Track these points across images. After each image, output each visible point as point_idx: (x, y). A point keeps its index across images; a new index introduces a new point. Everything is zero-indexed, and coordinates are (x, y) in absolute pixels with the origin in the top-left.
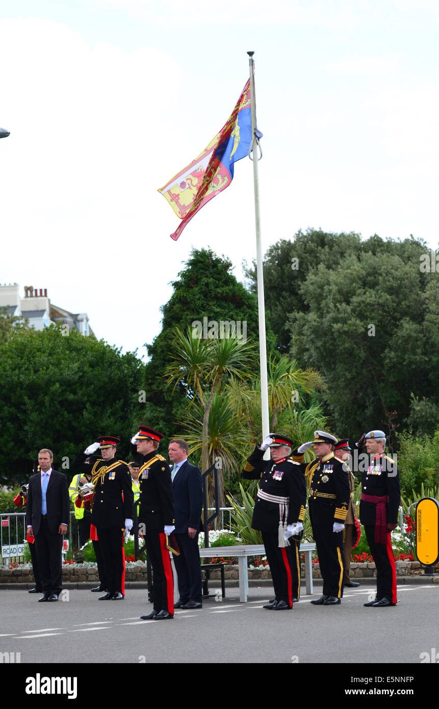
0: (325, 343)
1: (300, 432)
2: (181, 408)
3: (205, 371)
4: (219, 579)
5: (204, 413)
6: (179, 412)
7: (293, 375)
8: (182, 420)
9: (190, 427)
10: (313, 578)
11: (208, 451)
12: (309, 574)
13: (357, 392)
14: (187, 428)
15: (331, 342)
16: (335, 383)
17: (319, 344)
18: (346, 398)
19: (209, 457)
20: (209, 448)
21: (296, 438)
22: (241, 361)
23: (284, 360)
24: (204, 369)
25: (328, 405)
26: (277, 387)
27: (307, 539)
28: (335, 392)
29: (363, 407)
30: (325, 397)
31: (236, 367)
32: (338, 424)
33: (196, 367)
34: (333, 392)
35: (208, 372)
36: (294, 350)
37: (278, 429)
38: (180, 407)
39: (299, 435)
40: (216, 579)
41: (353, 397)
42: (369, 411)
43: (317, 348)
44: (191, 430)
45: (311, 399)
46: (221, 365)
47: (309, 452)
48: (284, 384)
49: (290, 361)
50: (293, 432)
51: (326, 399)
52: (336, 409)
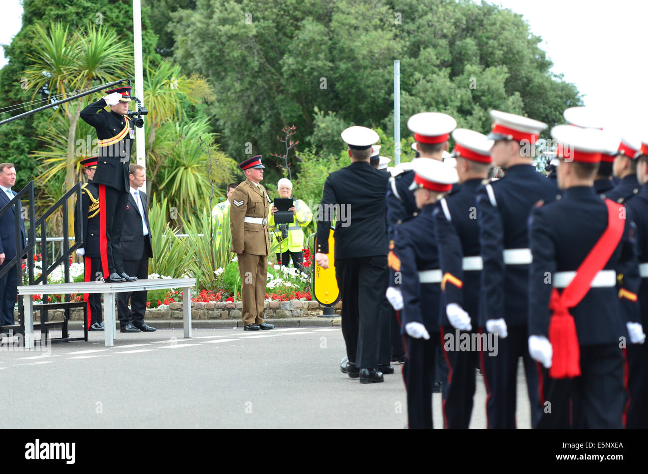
0: (212, 48)
1: (184, 150)
2: (44, 120)
3: (71, 77)
4: (81, 320)
5: (69, 126)
6: (40, 125)
7: (175, 82)
8: (44, 135)
9: (54, 143)
10: (193, 319)
11: (75, 171)
12: (188, 314)
13: (252, 105)
14: (50, 144)
15: (218, 47)
16: (224, 95)
17: (205, 49)
18: (238, 111)
19: (76, 179)
20: (75, 167)
21: (179, 157)
22: (114, 66)
23: (165, 64)
24: (70, 75)
25: (217, 120)
26: (157, 97)
27: (187, 274)
28: (225, 105)
29: (258, 122)
30: (214, 111)
31: (109, 73)
32: (231, 142)
33: (60, 72)
34: (222, 105)
35: (75, 77)
36: (179, 54)
37: (158, 146)
38: (42, 119)
39: (182, 154)
40: (79, 319)
41: (246, 111)
42: (265, 128)
43: (202, 54)
44: (55, 146)
45: (197, 111)
46: (90, 71)
47: (194, 174)
48: (165, 93)
49: (173, 65)
50: (175, 149)
51: (214, 114)
52: (227, 125)
